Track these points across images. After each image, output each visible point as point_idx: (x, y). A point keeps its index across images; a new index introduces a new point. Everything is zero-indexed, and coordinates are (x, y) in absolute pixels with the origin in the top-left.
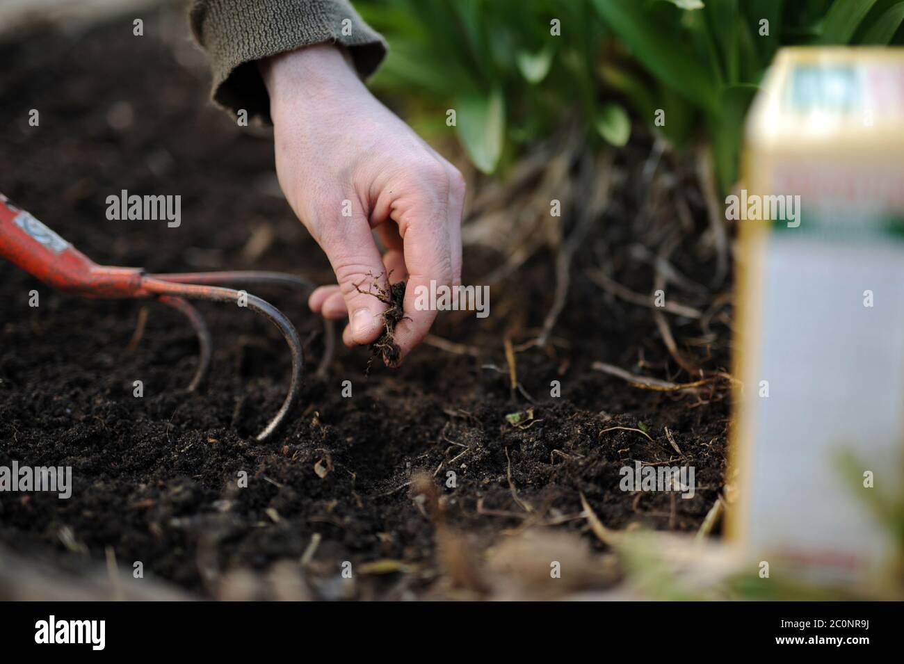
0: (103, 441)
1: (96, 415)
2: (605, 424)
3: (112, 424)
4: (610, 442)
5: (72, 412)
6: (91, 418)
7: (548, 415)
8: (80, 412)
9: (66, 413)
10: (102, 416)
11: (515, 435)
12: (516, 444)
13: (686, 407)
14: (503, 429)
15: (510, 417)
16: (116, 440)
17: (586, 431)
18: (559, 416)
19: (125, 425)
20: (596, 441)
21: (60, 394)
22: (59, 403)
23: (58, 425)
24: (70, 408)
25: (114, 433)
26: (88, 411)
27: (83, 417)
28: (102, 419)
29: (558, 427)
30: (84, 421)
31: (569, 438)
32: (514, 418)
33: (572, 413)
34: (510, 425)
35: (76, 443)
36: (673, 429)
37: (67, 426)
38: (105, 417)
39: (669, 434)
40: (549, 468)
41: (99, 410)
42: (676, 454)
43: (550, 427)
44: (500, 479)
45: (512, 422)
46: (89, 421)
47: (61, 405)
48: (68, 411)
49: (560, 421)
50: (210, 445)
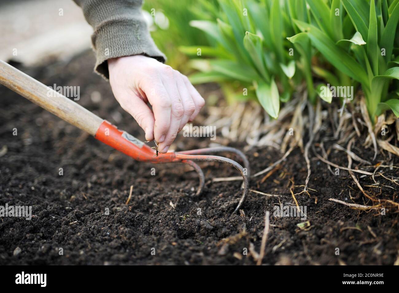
0: (126, 246)
1: (121, 234)
2: (342, 226)
3: (129, 238)
4: (345, 234)
5: (110, 234)
6: (119, 236)
7: (316, 224)
8: (114, 234)
9: (108, 235)
10: (123, 235)
11: (303, 233)
12: (304, 237)
13: (373, 216)
14: (297, 231)
15: (299, 225)
16: (131, 245)
17: (334, 230)
18: (321, 223)
19: (135, 239)
20: (339, 234)
21: (104, 226)
22: (104, 230)
23: (106, 240)
24: (109, 232)
25: (130, 243)
26: (117, 233)
27: (116, 236)
28: (124, 236)
29: (321, 228)
30: (117, 238)
31: (327, 233)
32: (301, 225)
33: (326, 222)
34: (299, 229)
35: (116, 248)
36: (371, 226)
37: (110, 240)
38: (126, 236)
39: (370, 228)
40: (321, 247)
41: (122, 233)
42: (374, 238)
43: (317, 229)
44: (301, 253)
45: (301, 227)
46: (119, 238)
47: (105, 231)
48: (108, 233)
49: (322, 226)
50: (174, 246)
